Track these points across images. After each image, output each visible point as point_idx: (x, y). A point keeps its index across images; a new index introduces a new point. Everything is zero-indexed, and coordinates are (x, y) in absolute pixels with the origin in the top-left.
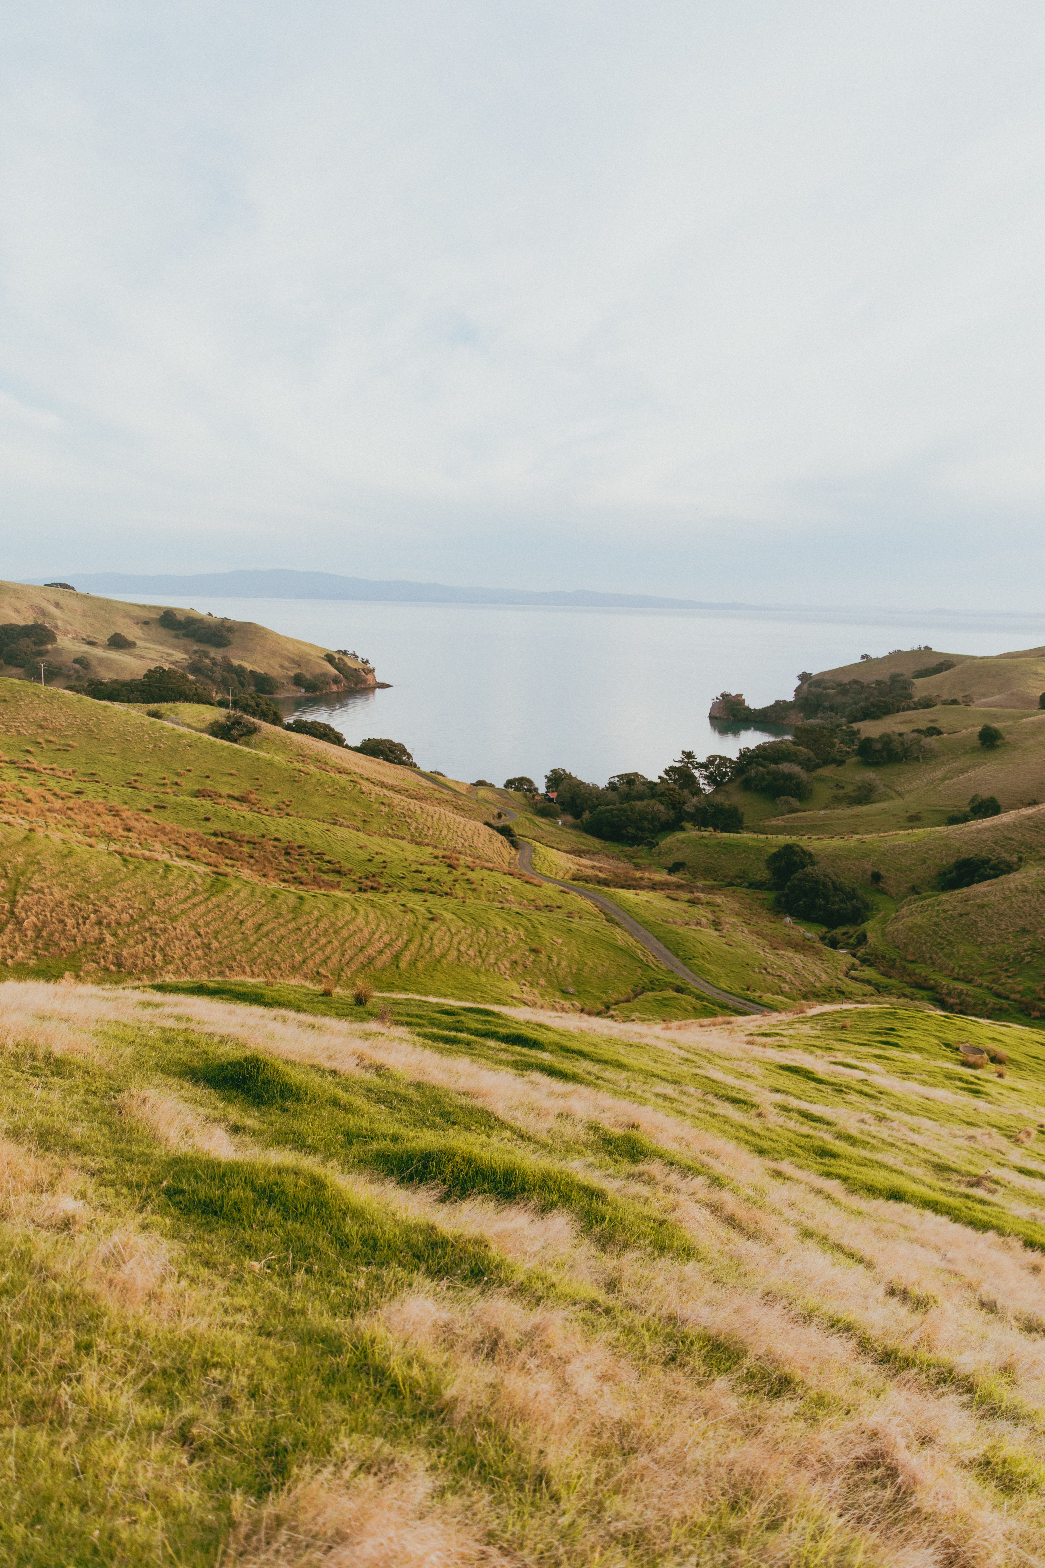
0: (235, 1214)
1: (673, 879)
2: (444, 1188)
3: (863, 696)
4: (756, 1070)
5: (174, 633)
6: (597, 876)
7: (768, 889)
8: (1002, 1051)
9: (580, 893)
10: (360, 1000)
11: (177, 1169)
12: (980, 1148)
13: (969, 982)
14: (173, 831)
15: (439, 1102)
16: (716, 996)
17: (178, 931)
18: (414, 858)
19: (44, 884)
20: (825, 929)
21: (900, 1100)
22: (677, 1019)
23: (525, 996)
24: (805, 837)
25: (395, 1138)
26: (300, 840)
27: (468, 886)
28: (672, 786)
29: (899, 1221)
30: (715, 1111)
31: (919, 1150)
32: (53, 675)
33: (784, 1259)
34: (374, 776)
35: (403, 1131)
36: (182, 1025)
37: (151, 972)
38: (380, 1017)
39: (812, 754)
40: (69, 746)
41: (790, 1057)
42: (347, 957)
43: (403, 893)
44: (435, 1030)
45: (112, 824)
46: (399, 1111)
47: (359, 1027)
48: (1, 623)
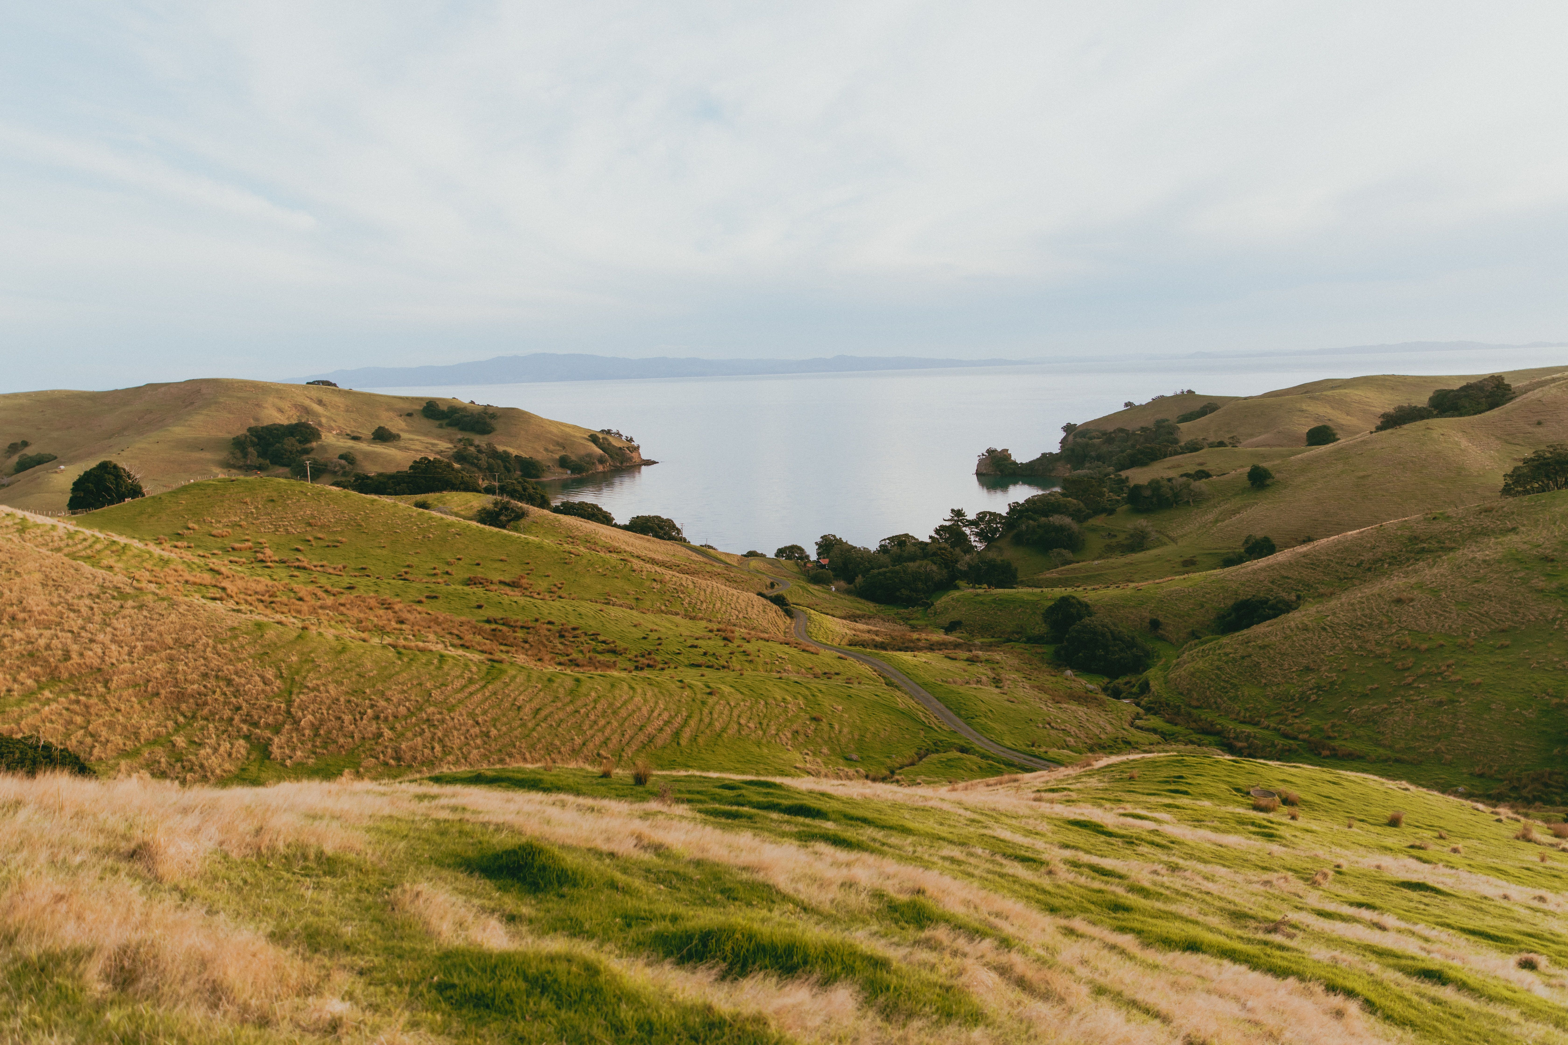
0: (507, 1005)
1: (950, 638)
2: (724, 966)
3: (1129, 443)
4: (1044, 827)
5: (438, 423)
6: (873, 640)
7: (1046, 643)
8: (1294, 792)
9: (858, 658)
10: (640, 780)
11: (449, 962)
12: (1277, 892)
13: (1256, 724)
14: (446, 620)
15: (719, 879)
16: (1002, 754)
17: (456, 721)
18: (688, 633)
19: (319, 682)
20: (1106, 680)
21: (1193, 848)
22: (963, 779)
23: (808, 765)
24: (1080, 589)
25: (674, 919)
26: (574, 621)
27: (745, 658)
28: (943, 545)
29: (1197, 972)
30: (1004, 871)
31: (1214, 899)
32: (319, 472)
33: (1075, 1018)
34: (643, 553)
35: (681, 910)
36: (457, 816)
37: (430, 763)
38: (660, 796)
39: (1082, 505)
40: (338, 542)
41: (1078, 811)
42: (627, 736)
43: (680, 668)
44: (717, 806)
45: (385, 618)
46: (679, 890)
47: (639, 807)
48: (265, 424)
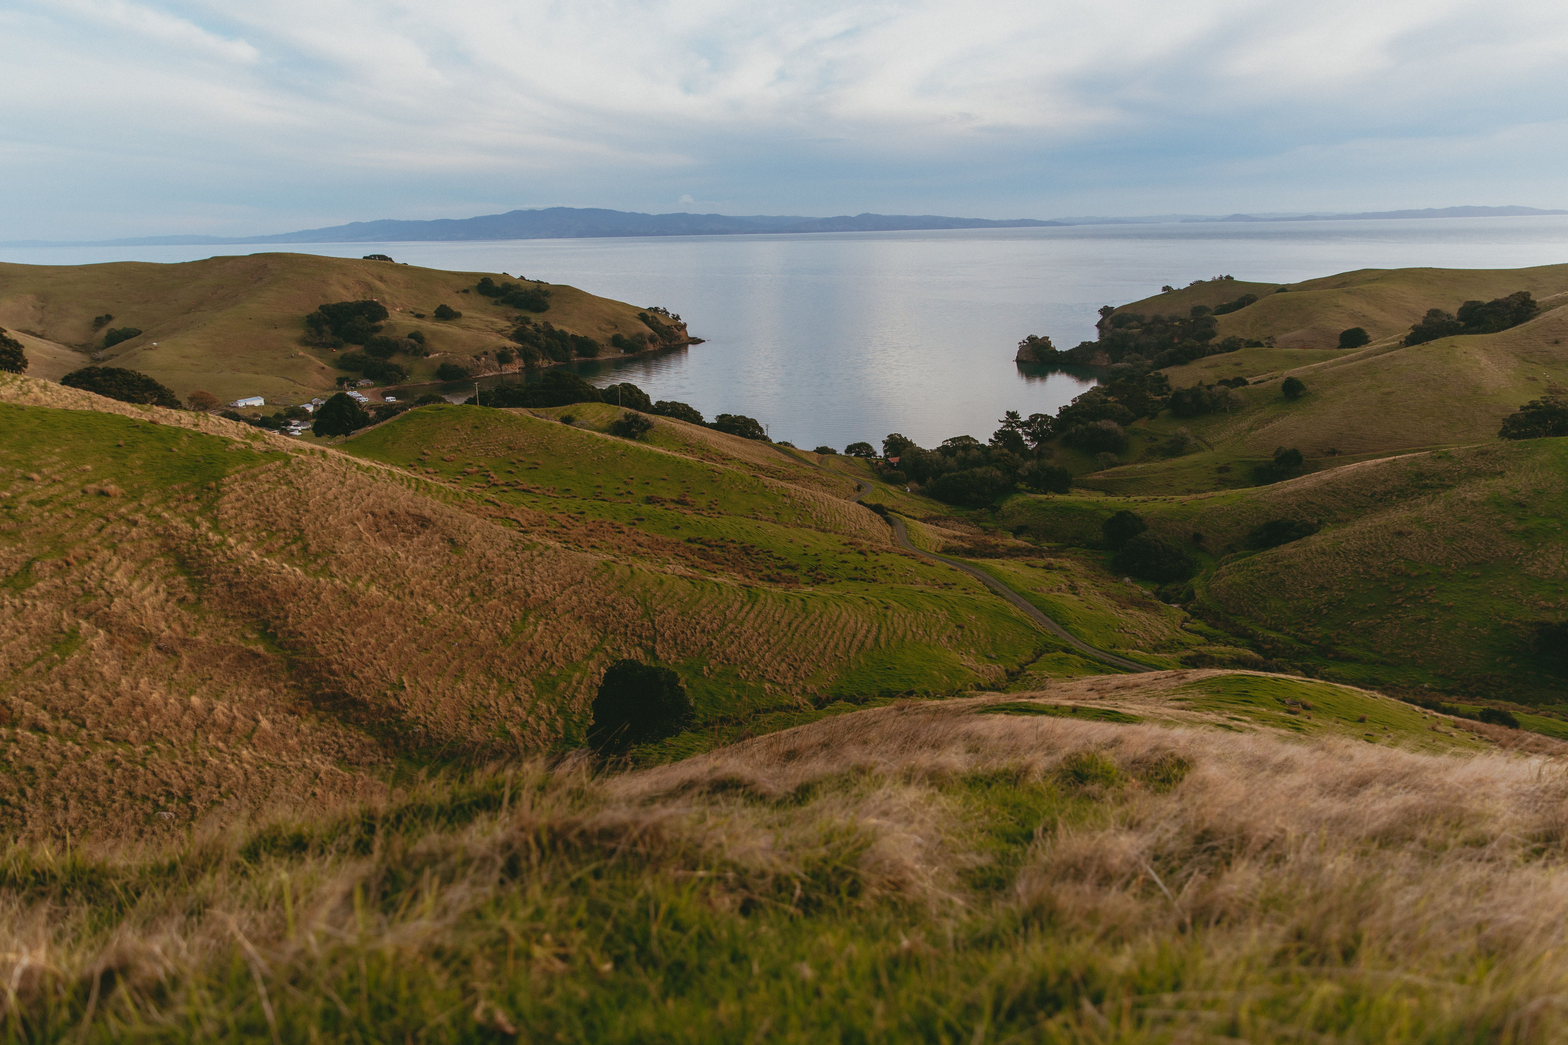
1: (1022, 543)
3: (1167, 335)
5: (494, 299)
6: (962, 546)
7: (1105, 550)
8: (1308, 699)
9: (959, 567)
16: (1095, 654)
17: (747, 633)
18: (831, 547)
20: (1157, 586)
24: (1133, 499)
26: (747, 539)
27: (885, 572)
28: (1003, 449)
39: (1127, 409)
42: (848, 642)
43: (845, 582)
48: (334, 303)
